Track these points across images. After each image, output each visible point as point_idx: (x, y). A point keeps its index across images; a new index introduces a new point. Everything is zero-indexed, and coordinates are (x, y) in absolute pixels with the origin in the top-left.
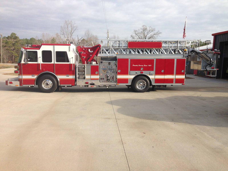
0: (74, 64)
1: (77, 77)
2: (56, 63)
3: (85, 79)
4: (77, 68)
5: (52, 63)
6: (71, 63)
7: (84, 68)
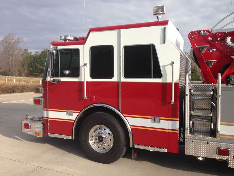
0: (176, 84)
1: (187, 126)
2: (123, 80)
3: (215, 136)
4: (187, 99)
5: (115, 79)
6: (169, 80)
7: (214, 98)
